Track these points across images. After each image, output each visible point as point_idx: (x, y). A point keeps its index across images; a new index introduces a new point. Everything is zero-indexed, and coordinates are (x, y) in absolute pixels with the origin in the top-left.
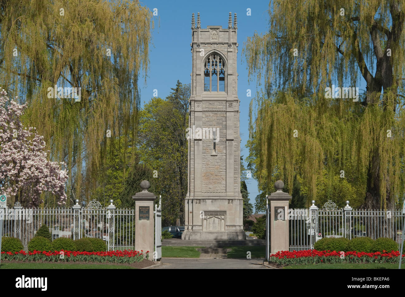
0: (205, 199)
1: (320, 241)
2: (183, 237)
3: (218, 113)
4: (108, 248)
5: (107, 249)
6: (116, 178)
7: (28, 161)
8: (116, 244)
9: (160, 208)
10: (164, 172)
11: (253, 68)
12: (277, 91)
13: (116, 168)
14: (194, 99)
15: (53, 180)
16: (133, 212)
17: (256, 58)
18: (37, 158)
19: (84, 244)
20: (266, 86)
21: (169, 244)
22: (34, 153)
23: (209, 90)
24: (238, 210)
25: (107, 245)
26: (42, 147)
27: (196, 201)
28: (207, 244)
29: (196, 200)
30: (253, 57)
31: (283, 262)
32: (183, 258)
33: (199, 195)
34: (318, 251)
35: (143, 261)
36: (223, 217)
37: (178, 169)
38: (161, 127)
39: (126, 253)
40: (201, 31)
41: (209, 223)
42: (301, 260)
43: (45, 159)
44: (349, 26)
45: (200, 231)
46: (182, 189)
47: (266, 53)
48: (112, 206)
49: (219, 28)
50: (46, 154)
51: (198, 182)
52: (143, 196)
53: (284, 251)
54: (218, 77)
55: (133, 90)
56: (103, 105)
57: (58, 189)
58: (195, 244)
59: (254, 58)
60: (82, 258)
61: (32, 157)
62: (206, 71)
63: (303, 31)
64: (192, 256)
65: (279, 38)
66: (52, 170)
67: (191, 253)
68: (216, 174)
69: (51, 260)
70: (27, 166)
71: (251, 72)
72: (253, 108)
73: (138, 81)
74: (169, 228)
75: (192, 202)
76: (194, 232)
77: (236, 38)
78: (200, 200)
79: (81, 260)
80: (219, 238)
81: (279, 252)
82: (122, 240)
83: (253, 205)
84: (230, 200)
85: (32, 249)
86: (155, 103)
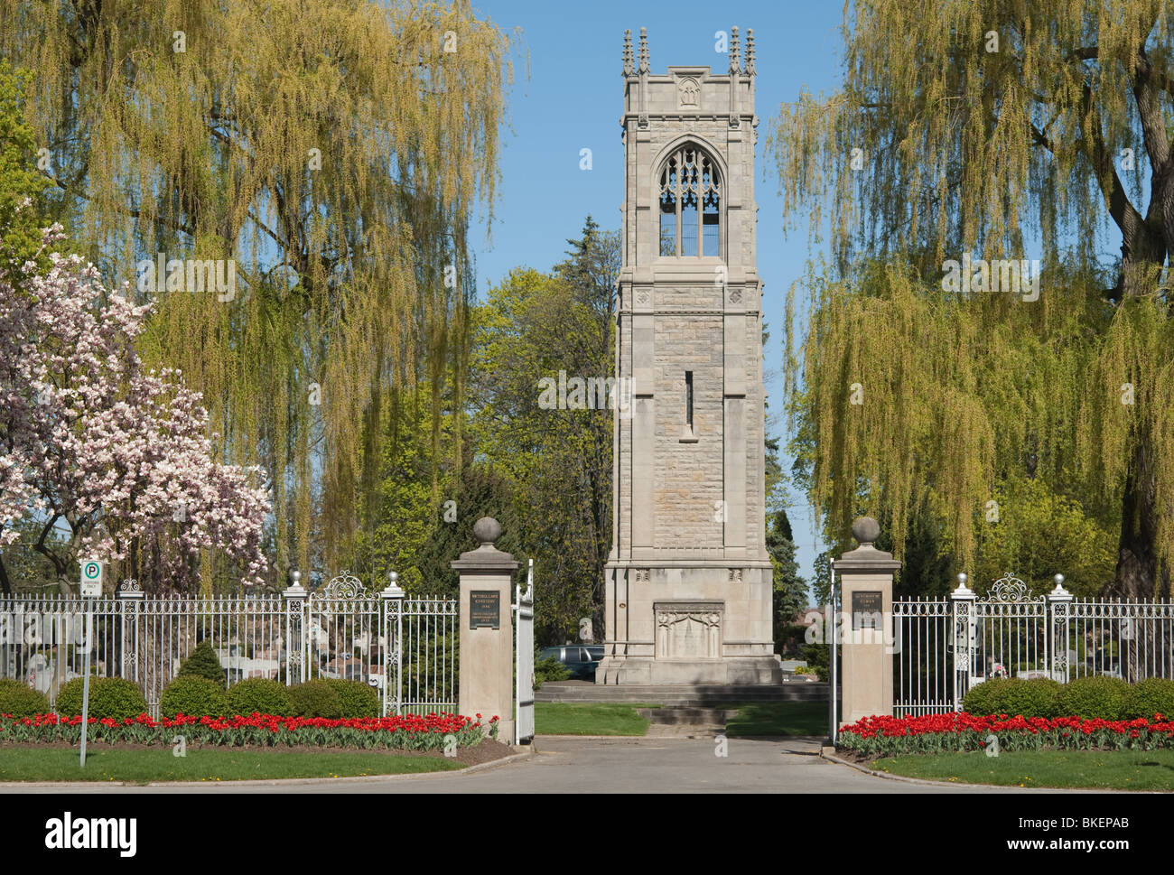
0: (664, 568)
1: (980, 687)
2: (599, 674)
3: (701, 318)
4: (385, 707)
5: (382, 711)
6: (407, 504)
7: (158, 465)
8: (405, 695)
9: (529, 595)
10: (546, 488)
11: (798, 193)
12: (866, 260)
13: (407, 476)
14: (630, 279)
15: (229, 516)
16: (453, 607)
17: (806, 164)
18: (183, 455)
19: (317, 698)
20: (834, 243)
21: (558, 696)
22: (174, 440)
23: (673, 254)
24: (759, 597)
25: (382, 699)
26: (196, 423)
27: (637, 572)
28: (669, 696)
29: (638, 569)
30: (796, 160)
31: (874, 745)
32: (599, 737)
33: (644, 556)
34: (974, 717)
35: (481, 744)
36: (714, 618)
37: (588, 477)
38: (539, 357)
39: (434, 722)
40: (650, 83)
41: (675, 636)
42: (925, 740)
43: (205, 458)
44: (1069, 75)
45: (648, 659)
46: (598, 535)
47: (835, 149)
48: (394, 590)
49: (702, 73)
50: (207, 442)
51: (641, 519)
52: (482, 561)
53: (878, 715)
54: (701, 212)
55: (454, 258)
56: (369, 302)
57: (243, 542)
58: (633, 695)
59: (801, 163)
60: (310, 735)
61: (171, 453)
62: (665, 197)
63: (937, 89)
64: (624, 731)
65: (873, 106)
66: (226, 490)
67: (622, 722)
68: (696, 495)
69: (223, 743)
70: (155, 478)
71: (791, 203)
72: (796, 308)
73: (469, 230)
74: (559, 651)
75: (626, 577)
76: (632, 663)
77: (753, 101)
78: (648, 569)
79: (307, 741)
80: (705, 679)
81: (864, 719)
82: (423, 686)
83: (808, 584)
84: (736, 570)
85: (171, 711)
86: (520, 285)
